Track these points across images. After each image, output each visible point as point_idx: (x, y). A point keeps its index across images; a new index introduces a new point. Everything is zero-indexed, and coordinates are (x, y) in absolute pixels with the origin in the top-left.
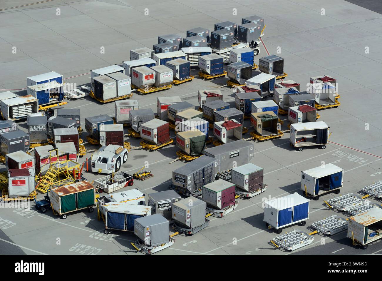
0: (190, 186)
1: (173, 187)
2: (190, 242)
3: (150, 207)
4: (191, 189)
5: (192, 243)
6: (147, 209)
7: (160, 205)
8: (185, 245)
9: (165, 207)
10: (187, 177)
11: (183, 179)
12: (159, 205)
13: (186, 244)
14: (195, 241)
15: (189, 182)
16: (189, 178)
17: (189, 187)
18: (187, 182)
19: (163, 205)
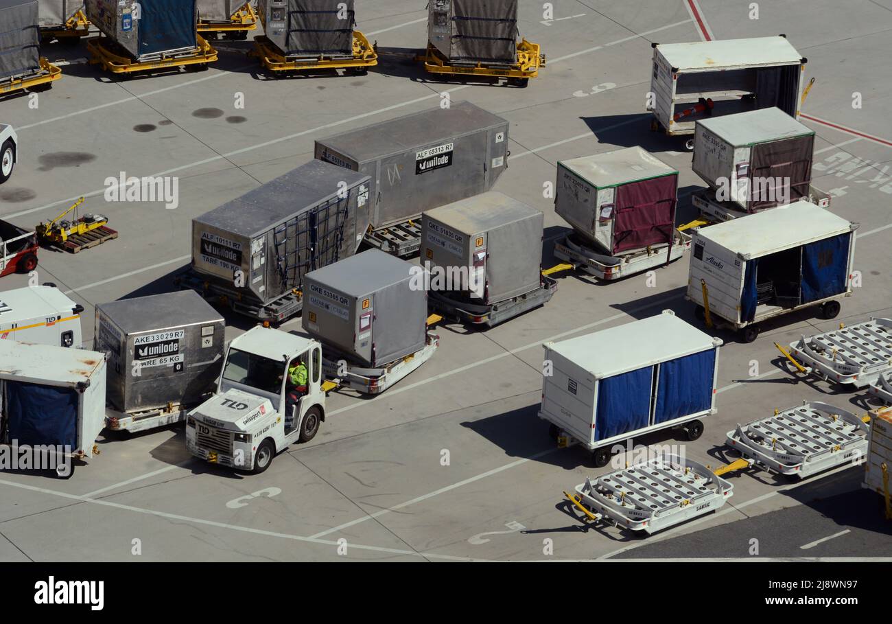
0: (260, 278)
1: (193, 280)
2: (257, 494)
3: (99, 357)
4: (262, 288)
5: (264, 496)
6: (91, 363)
7: (143, 347)
8: (234, 504)
9: (160, 355)
10: (247, 243)
11: (235, 251)
12: (137, 348)
13: (241, 502)
14: (274, 491)
15: (258, 262)
16: (256, 247)
17: (255, 281)
18: (247, 263)
19: (156, 350)
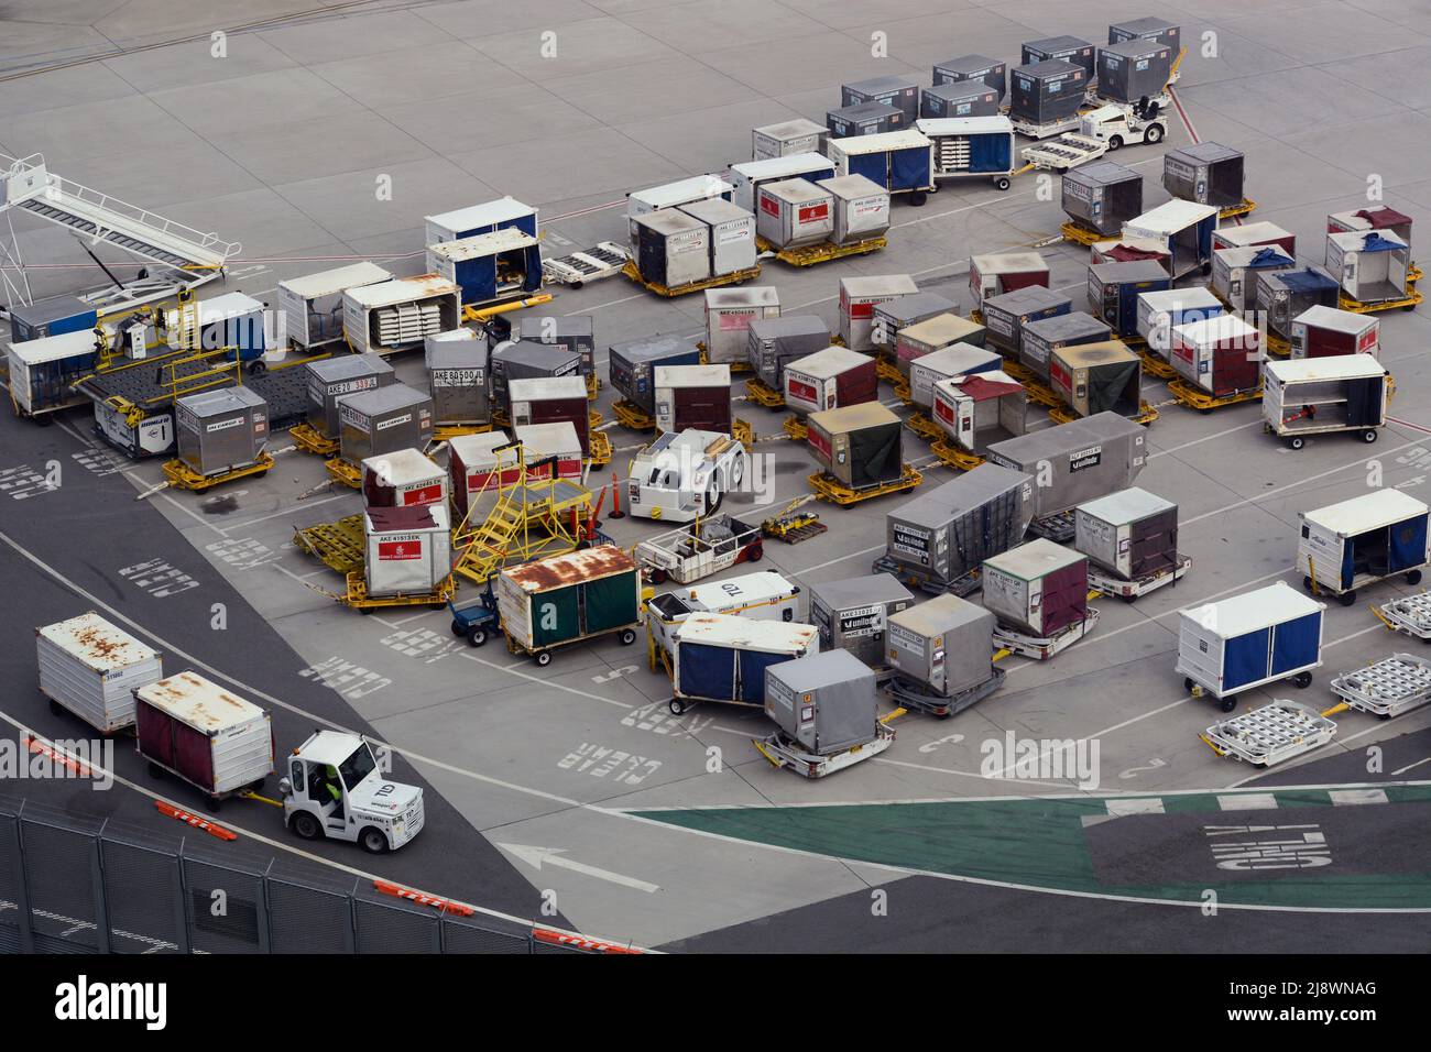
0: (943, 562)
1: (889, 564)
2: (944, 740)
3: (813, 629)
4: (946, 570)
5: (950, 741)
6: (807, 634)
7: (848, 621)
8: (925, 749)
9: (862, 627)
10: (933, 532)
11: (922, 540)
12: (843, 621)
13: (932, 747)
14: (958, 738)
15: (942, 549)
16: (940, 536)
17: (939, 564)
18: (932, 550)
19: (858, 623)
